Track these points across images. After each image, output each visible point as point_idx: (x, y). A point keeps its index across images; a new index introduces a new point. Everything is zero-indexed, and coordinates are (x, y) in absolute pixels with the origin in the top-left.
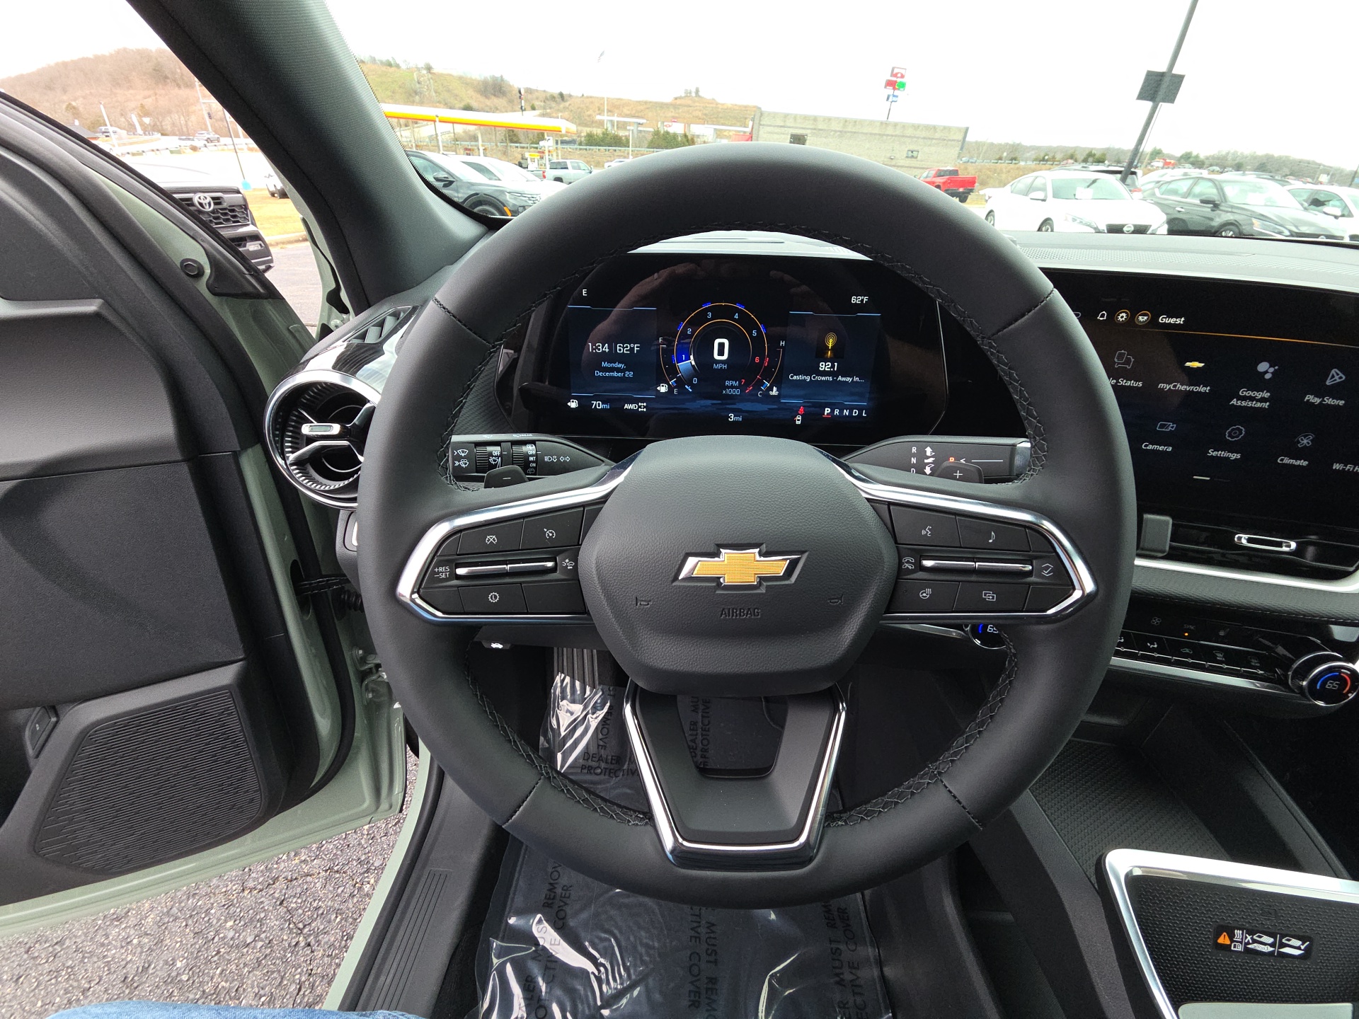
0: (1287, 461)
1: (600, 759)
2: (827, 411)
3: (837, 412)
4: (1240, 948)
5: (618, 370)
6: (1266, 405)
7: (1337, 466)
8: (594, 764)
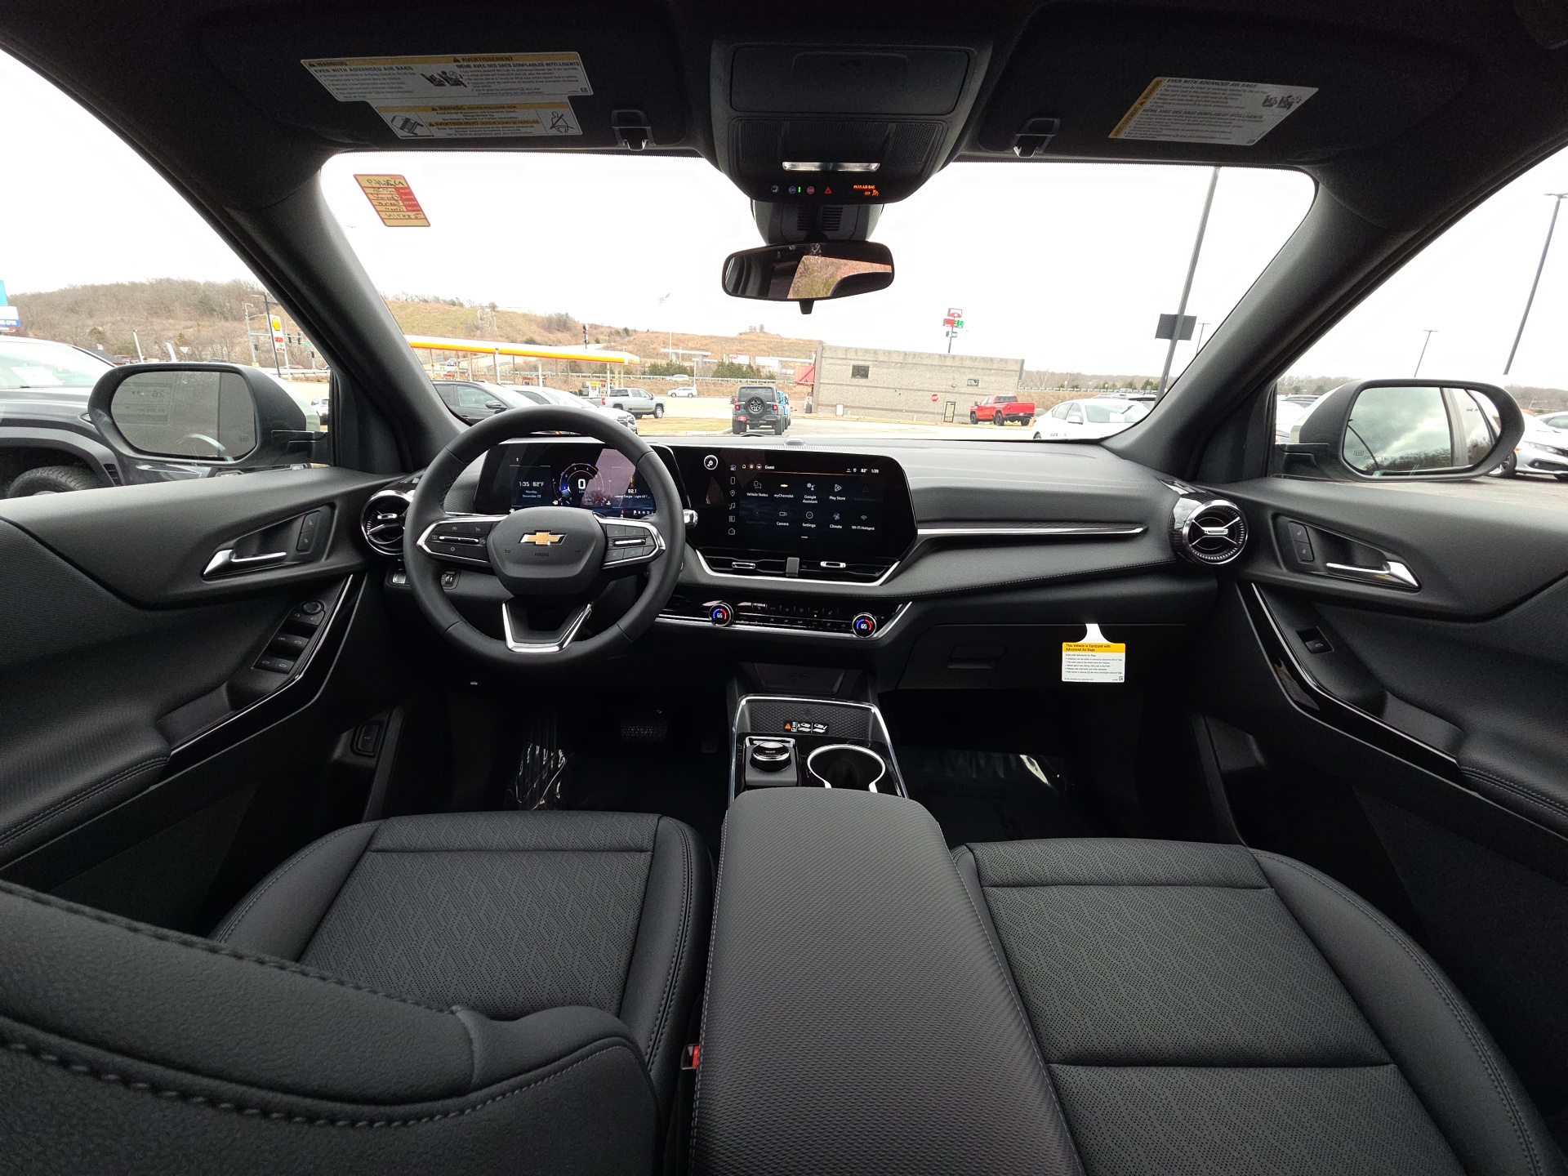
0: (833, 526)
2: (635, 512)
3: (639, 512)
4: (795, 730)
5: (534, 494)
6: (816, 502)
7: (854, 527)
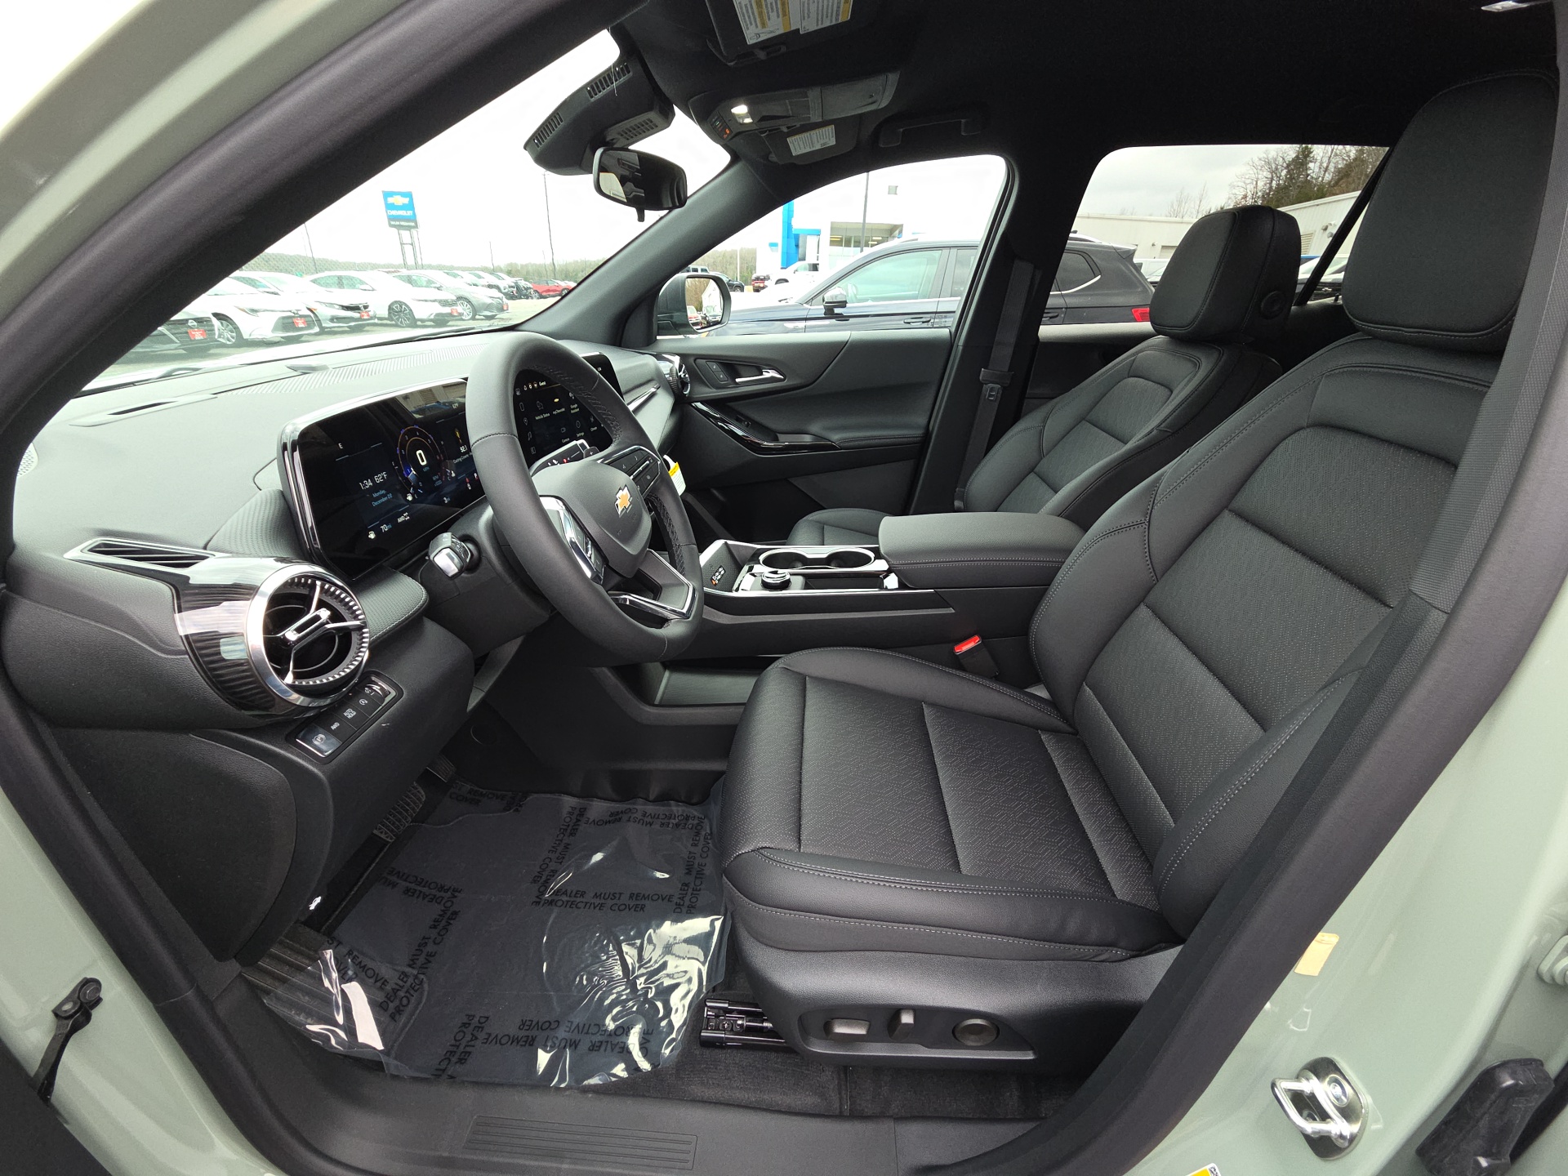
1: (395, 991)
8: (397, 1002)
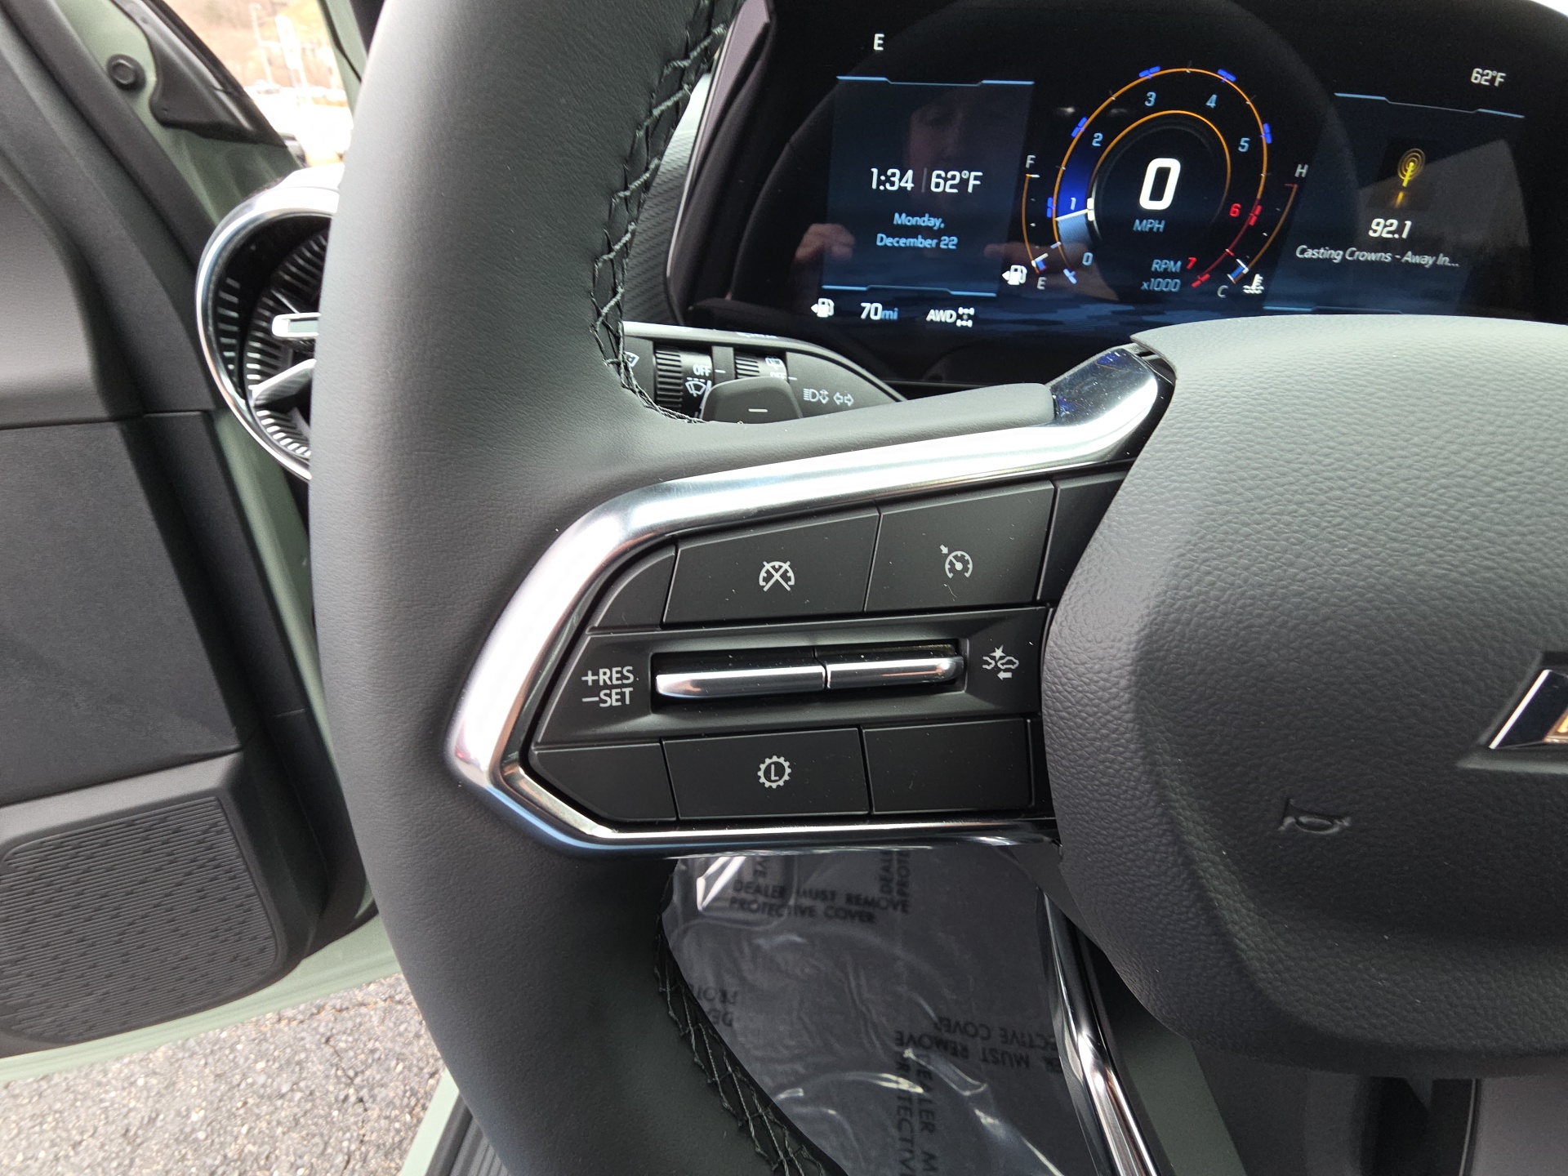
1: (758, 890)
5: (928, 232)
8: (749, 897)
